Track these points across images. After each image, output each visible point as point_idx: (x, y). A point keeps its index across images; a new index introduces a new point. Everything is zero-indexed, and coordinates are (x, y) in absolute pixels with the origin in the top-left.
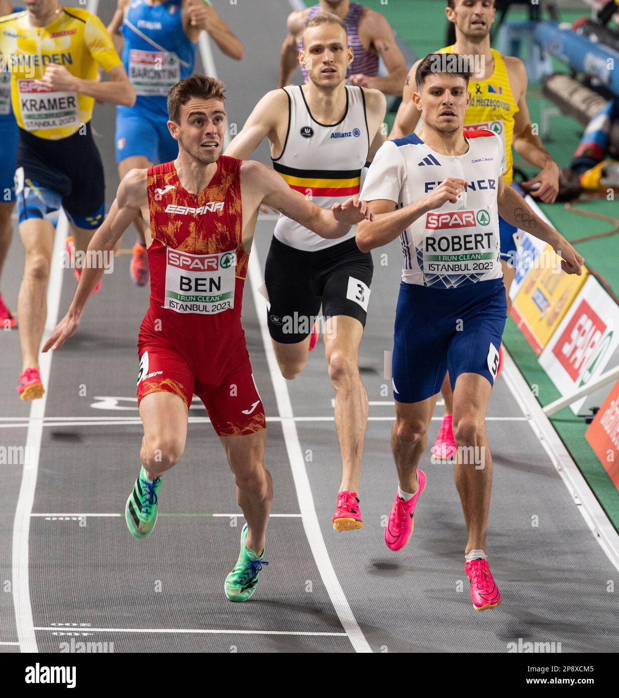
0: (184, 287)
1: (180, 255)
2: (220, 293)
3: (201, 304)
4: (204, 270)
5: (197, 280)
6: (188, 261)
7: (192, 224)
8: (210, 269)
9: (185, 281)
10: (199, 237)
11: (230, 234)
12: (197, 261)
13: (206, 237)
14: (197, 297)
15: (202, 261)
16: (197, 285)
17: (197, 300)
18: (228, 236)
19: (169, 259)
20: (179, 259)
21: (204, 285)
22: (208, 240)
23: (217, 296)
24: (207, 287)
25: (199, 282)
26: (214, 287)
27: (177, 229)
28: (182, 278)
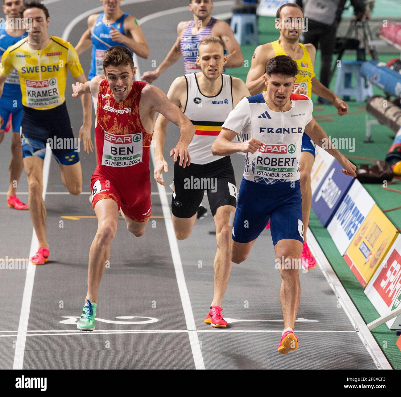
0: (113, 152)
1: (110, 135)
2: (133, 155)
3: (123, 162)
4: (124, 143)
5: (120, 149)
6: (114, 139)
7: (116, 119)
8: (127, 142)
9: (113, 149)
10: (119, 126)
11: (135, 125)
12: (119, 138)
13: (122, 127)
14: (120, 158)
15: (122, 138)
16: (120, 151)
17: (120, 160)
18: (135, 126)
19: (105, 137)
20: (110, 137)
21: (124, 151)
22: (124, 128)
23: (132, 157)
24: (126, 152)
25: (121, 150)
26: (129, 152)
27: (108, 120)
28: (112, 147)
